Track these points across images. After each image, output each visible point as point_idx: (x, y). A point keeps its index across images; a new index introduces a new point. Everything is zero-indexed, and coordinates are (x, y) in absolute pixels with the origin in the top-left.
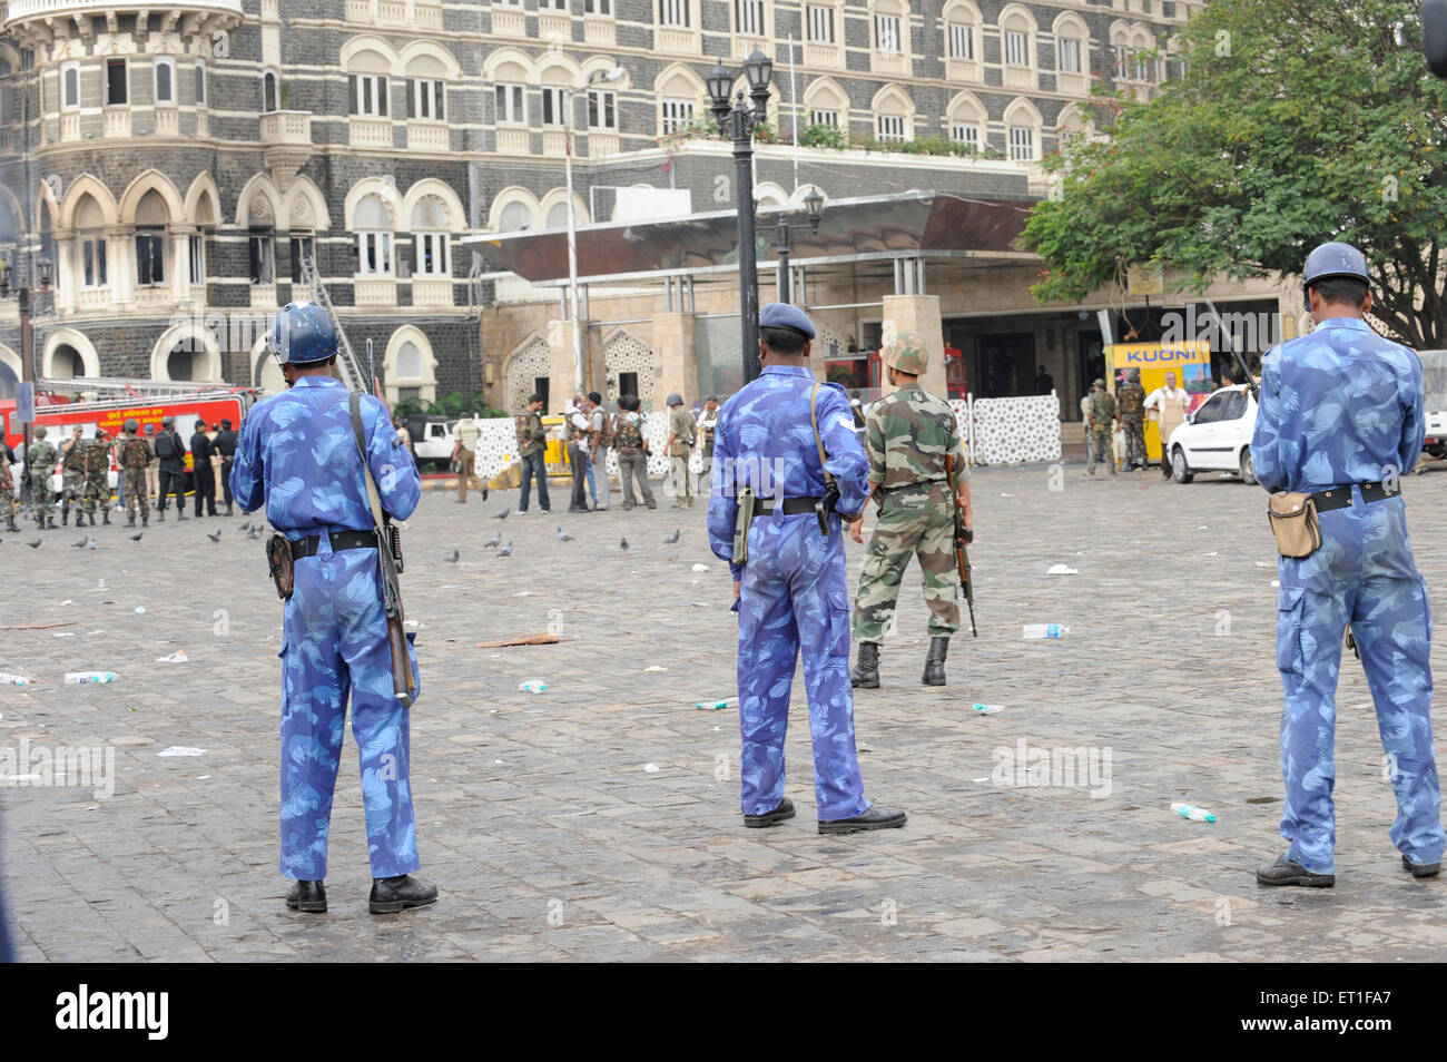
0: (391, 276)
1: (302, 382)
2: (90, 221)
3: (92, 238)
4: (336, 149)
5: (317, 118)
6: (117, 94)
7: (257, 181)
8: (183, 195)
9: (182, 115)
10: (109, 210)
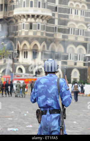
0: (73, 61)
1: (48, 75)
2: (25, 48)
3: (25, 51)
4: (66, 39)
5: (63, 34)
6: (31, 28)
7: (53, 44)
8: (41, 45)
9: (41, 32)
10: (28, 47)
